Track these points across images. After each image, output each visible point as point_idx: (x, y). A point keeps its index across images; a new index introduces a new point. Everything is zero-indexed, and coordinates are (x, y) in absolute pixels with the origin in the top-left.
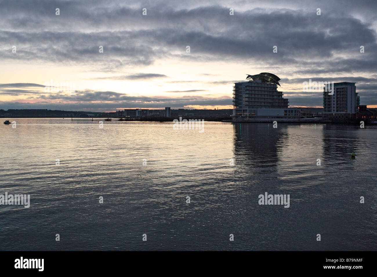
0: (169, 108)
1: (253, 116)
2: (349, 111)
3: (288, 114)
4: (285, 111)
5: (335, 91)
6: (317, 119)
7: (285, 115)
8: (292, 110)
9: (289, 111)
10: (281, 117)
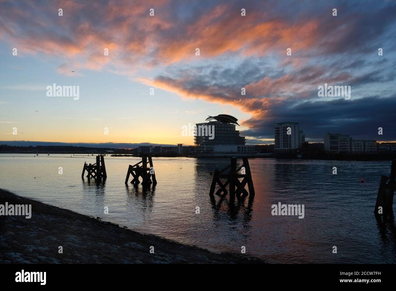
1: (210, 152)
2: (293, 147)
3: (241, 150)
4: (239, 148)
5: (282, 129)
6: (268, 154)
7: (238, 151)
8: (245, 147)
9: (242, 148)
10: (235, 153)
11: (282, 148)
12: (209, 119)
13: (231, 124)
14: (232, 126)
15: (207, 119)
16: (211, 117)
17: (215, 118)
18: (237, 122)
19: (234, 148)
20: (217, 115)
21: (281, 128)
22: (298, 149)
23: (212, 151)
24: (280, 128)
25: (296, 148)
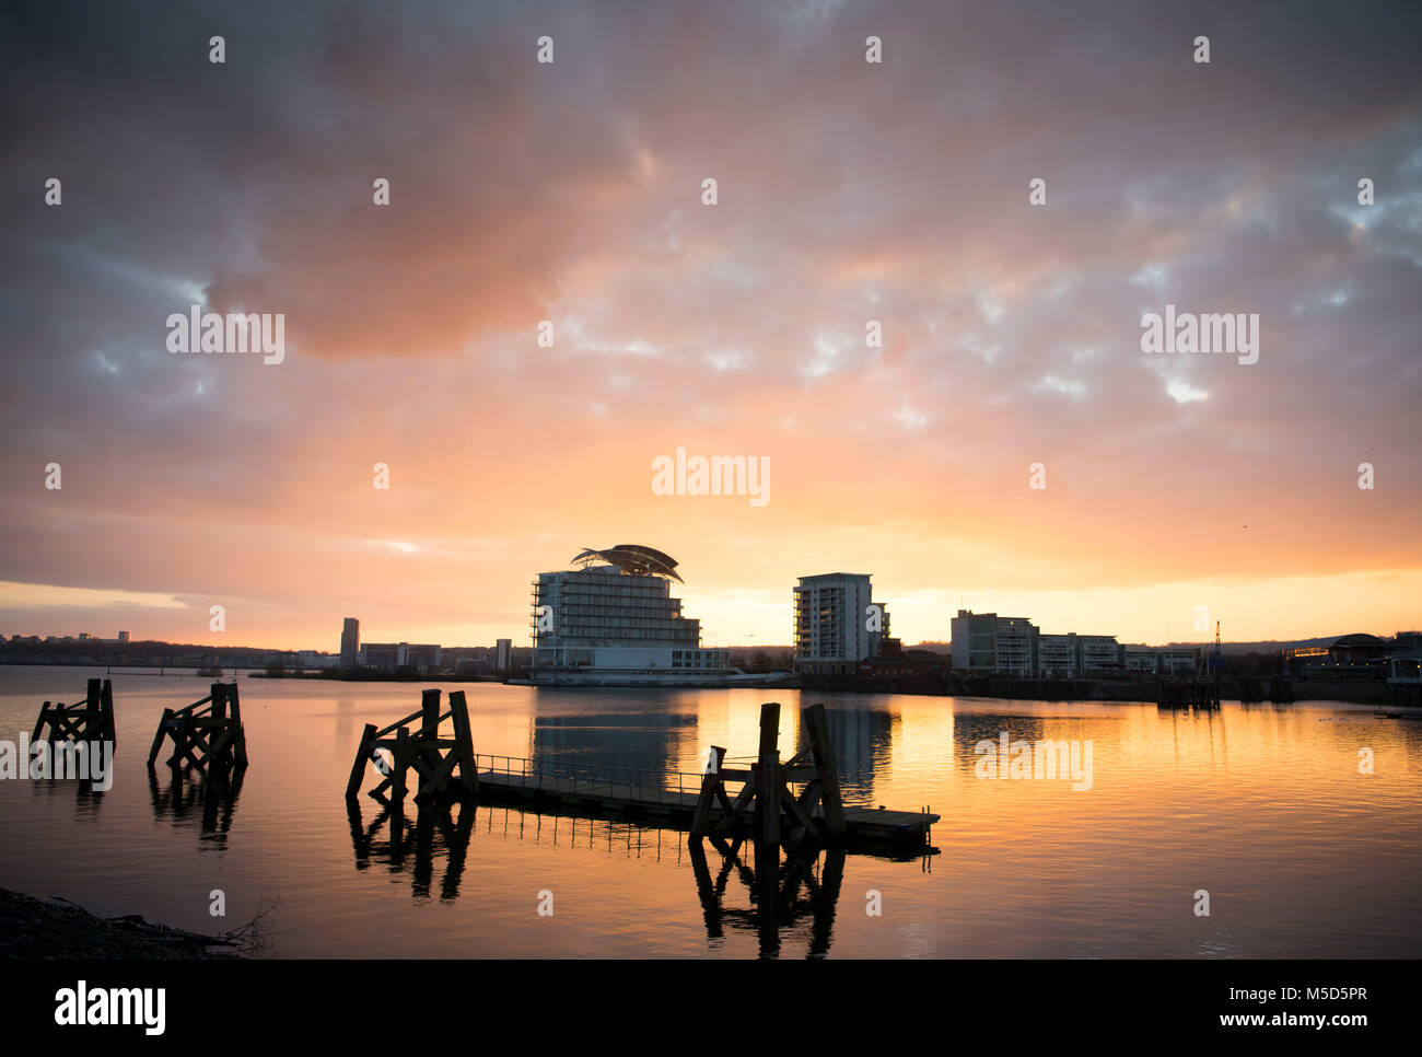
0: (508, 642)
1: (581, 667)
2: (851, 656)
3: (683, 664)
4: (677, 655)
5: (817, 596)
6: (773, 676)
7: (674, 665)
8: (698, 654)
9: (688, 655)
10: (661, 672)
11: (816, 658)
12: (584, 559)
13: (654, 575)
14: (655, 584)
15: (576, 559)
16: (590, 552)
17: (605, 554)
18: (676, 569)
19: (663, 657)
20: (610, 546)
21: (816, 592)
22: (865, 662)
23: (588, 664)
24: (812, 593)
25: (862, 659)
